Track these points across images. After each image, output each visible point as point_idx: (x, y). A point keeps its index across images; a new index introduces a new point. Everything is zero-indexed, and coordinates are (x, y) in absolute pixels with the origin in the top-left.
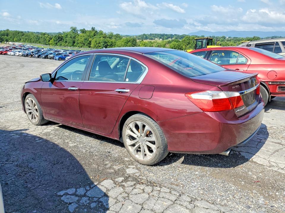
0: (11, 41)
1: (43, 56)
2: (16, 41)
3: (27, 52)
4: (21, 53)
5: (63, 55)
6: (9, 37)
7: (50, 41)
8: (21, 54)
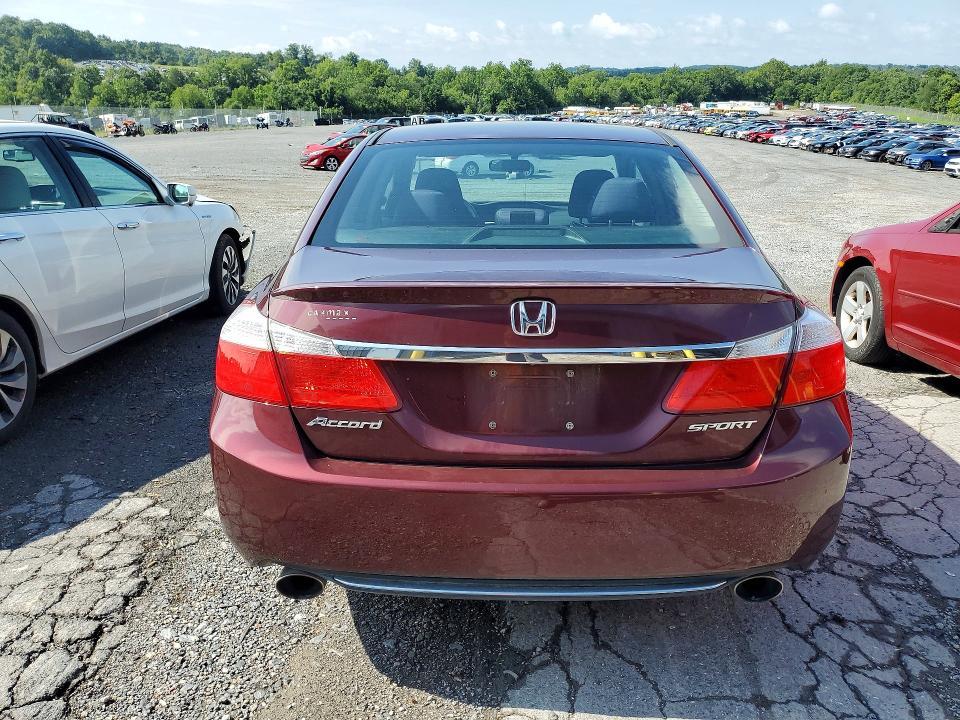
0: (821, 101)
1: (872, 153)
2: (837, 100)
3: (827, 136)
4: (808, 139)
5: (944, 149)
6: (819, 85)
7: (950, 96)
8: (806, 141)
